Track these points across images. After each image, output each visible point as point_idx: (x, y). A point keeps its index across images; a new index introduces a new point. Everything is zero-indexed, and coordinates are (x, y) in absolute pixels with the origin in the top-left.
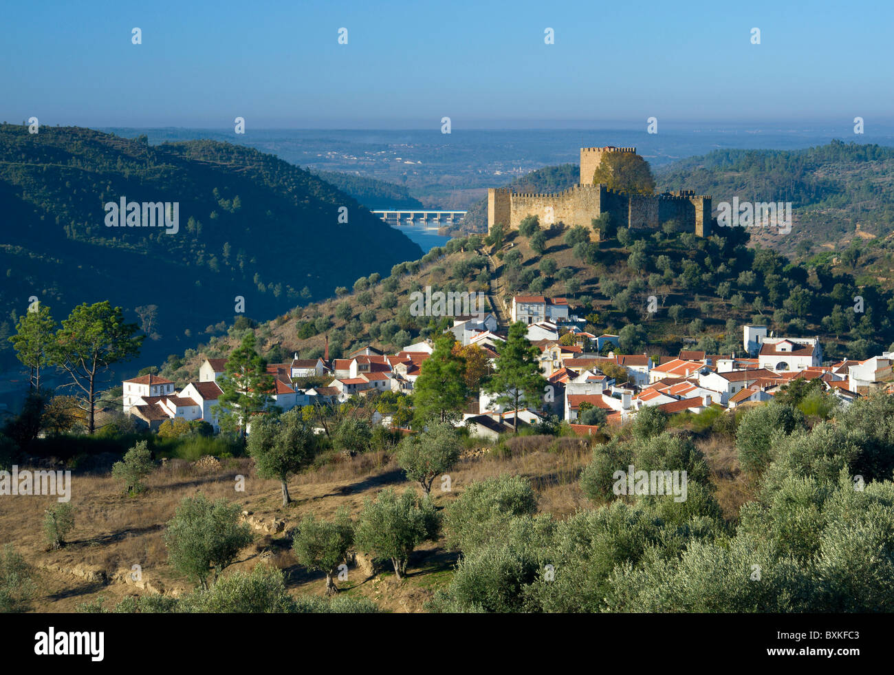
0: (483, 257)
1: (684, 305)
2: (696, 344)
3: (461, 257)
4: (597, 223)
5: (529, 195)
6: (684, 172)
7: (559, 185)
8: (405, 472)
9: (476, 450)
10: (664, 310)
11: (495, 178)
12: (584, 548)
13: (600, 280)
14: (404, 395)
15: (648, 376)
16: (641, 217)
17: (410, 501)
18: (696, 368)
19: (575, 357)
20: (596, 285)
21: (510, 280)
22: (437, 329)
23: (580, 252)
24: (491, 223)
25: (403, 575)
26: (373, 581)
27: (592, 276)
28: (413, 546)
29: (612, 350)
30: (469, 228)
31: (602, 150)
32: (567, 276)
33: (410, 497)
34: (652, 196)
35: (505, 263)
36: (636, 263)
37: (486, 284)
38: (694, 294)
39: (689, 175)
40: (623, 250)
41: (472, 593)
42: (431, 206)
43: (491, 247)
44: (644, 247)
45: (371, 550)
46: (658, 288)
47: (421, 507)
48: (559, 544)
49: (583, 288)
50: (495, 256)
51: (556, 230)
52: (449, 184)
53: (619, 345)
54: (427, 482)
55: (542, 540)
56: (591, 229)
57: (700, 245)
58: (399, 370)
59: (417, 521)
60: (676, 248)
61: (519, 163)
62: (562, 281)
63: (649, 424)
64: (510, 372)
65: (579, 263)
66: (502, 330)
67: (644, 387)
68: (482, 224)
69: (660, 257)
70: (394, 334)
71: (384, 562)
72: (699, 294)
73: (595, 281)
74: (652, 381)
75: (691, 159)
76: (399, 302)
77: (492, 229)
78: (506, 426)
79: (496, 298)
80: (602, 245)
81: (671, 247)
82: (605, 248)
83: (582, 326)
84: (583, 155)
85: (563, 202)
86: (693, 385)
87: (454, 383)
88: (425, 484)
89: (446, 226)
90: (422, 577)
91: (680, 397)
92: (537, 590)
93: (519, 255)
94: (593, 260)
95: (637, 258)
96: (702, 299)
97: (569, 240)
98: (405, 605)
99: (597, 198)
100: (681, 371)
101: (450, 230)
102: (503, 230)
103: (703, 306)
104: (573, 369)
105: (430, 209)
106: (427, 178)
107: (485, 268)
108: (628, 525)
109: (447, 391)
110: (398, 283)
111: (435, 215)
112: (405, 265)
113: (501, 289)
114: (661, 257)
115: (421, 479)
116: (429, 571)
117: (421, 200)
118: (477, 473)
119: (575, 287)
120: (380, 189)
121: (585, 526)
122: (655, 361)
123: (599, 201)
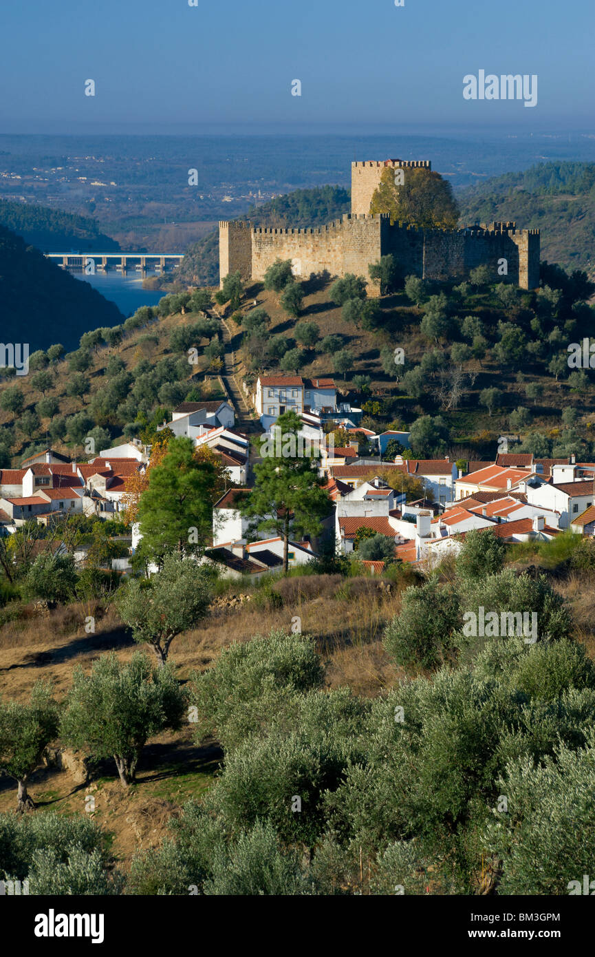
0: (213, 320)
1: (502, 388)
2: (520, 443)
3: (182, 321)
4: (376, 271)
5: (279, 231)
6: (495, 196)
7: (316, 216)
8: (131, 629)
9: (231, 597)
10: (472, 395)
11: (222, 207)
12: (411, 736)
13: (382, 353)
14: (102, 520)
15: (454, 490)
16: (440, 261)
17: (141, 673)
18: (521, 477)
19: (347, 463)
20: (375, 361)
21: (253, 354)
22: (148, 424)
23: (352, 312)
24: (224, 271)
25: (130, 780)
26: (87, 790)
27: (370, 347)
28: (145, 738)
29: (400, 453)
30: (187, 279)
31: (382, 164)
32: (335, 347)
33: (140, 665)
34: (455, 231)
35: (245, 330)
36: (433, 327)
37: (219, 359)
38: (516, 372)
39: (503, 200)
40: (414, 309)
41: (246, 804)
42: (131, 247)
43: (225, 306)
44: (443, 305)
45: (83, 744)
46: (464, 363)
47: (156, 682)
48: (375, 731)
49: (357, 365)
50: (230, 320)
51: (318, 282)
52: (157, 215)
53: (410, 446)
54: (162, 644)
55: (349, 725)
56: (368, 279)
57: (524, 301)
58: (94, 484)
59: (151, 701)
60: (490, 306)
61: (258, 186)
62: (327, 355)
63: (480, 557)
64: (278, 485)
65: (351, 329)
66: (243, 425)
67: (448, 505)
68: (205, 274)
69: (467, 318)
70: (87, 432)
71: (103, 762)
72: (524, 372)
73: (375, 354)
74: (458, 497)
75: (506, 177)
76: (92, 386)
77: (225, 281)
78: (252, 564)
79: (232, 379)
80: (383, 303)
81: (482, 305)
82: (387, 307)
83: (355, 418)
84: (354, 171)
85: (327, 241)
86: (518, 502)
87: (197, 501)
88: (160, 648)
89: (154, 276)
90: (158, 783)
91: (499, 519)
92: (343, 799)
93: (265, 318)
94: (372, 325)
95: (435, 320)
96: (527, 380)
97: (336, 295)
98: (134, 825)
99: (375, 235)
100: (500, 482)
101: (160, 282)
102: (242, 281)
103: (529, 389)
104: (345, 481)
105: (131, 252)
106: (124, 208)
107: (217, 337)
108: (476, 702)
109: (187, 512)
110: (91, 358)
111: (138, 261)
112: (100, 333)
113: (239, 367)
114: (469, 319)
115: (155, 640)
116: (168, 774)
117: (116, 238)
118: (233, 631)
119: (346, 363)
120: (57, 223)
121: (413, 704)
122: (462, 467)
123: (379, 239)
